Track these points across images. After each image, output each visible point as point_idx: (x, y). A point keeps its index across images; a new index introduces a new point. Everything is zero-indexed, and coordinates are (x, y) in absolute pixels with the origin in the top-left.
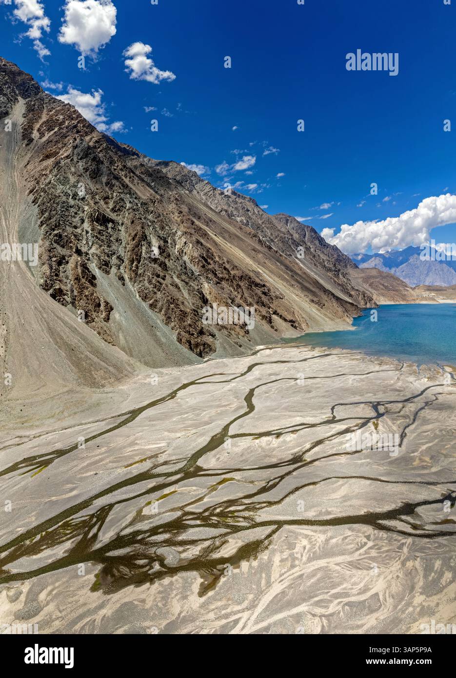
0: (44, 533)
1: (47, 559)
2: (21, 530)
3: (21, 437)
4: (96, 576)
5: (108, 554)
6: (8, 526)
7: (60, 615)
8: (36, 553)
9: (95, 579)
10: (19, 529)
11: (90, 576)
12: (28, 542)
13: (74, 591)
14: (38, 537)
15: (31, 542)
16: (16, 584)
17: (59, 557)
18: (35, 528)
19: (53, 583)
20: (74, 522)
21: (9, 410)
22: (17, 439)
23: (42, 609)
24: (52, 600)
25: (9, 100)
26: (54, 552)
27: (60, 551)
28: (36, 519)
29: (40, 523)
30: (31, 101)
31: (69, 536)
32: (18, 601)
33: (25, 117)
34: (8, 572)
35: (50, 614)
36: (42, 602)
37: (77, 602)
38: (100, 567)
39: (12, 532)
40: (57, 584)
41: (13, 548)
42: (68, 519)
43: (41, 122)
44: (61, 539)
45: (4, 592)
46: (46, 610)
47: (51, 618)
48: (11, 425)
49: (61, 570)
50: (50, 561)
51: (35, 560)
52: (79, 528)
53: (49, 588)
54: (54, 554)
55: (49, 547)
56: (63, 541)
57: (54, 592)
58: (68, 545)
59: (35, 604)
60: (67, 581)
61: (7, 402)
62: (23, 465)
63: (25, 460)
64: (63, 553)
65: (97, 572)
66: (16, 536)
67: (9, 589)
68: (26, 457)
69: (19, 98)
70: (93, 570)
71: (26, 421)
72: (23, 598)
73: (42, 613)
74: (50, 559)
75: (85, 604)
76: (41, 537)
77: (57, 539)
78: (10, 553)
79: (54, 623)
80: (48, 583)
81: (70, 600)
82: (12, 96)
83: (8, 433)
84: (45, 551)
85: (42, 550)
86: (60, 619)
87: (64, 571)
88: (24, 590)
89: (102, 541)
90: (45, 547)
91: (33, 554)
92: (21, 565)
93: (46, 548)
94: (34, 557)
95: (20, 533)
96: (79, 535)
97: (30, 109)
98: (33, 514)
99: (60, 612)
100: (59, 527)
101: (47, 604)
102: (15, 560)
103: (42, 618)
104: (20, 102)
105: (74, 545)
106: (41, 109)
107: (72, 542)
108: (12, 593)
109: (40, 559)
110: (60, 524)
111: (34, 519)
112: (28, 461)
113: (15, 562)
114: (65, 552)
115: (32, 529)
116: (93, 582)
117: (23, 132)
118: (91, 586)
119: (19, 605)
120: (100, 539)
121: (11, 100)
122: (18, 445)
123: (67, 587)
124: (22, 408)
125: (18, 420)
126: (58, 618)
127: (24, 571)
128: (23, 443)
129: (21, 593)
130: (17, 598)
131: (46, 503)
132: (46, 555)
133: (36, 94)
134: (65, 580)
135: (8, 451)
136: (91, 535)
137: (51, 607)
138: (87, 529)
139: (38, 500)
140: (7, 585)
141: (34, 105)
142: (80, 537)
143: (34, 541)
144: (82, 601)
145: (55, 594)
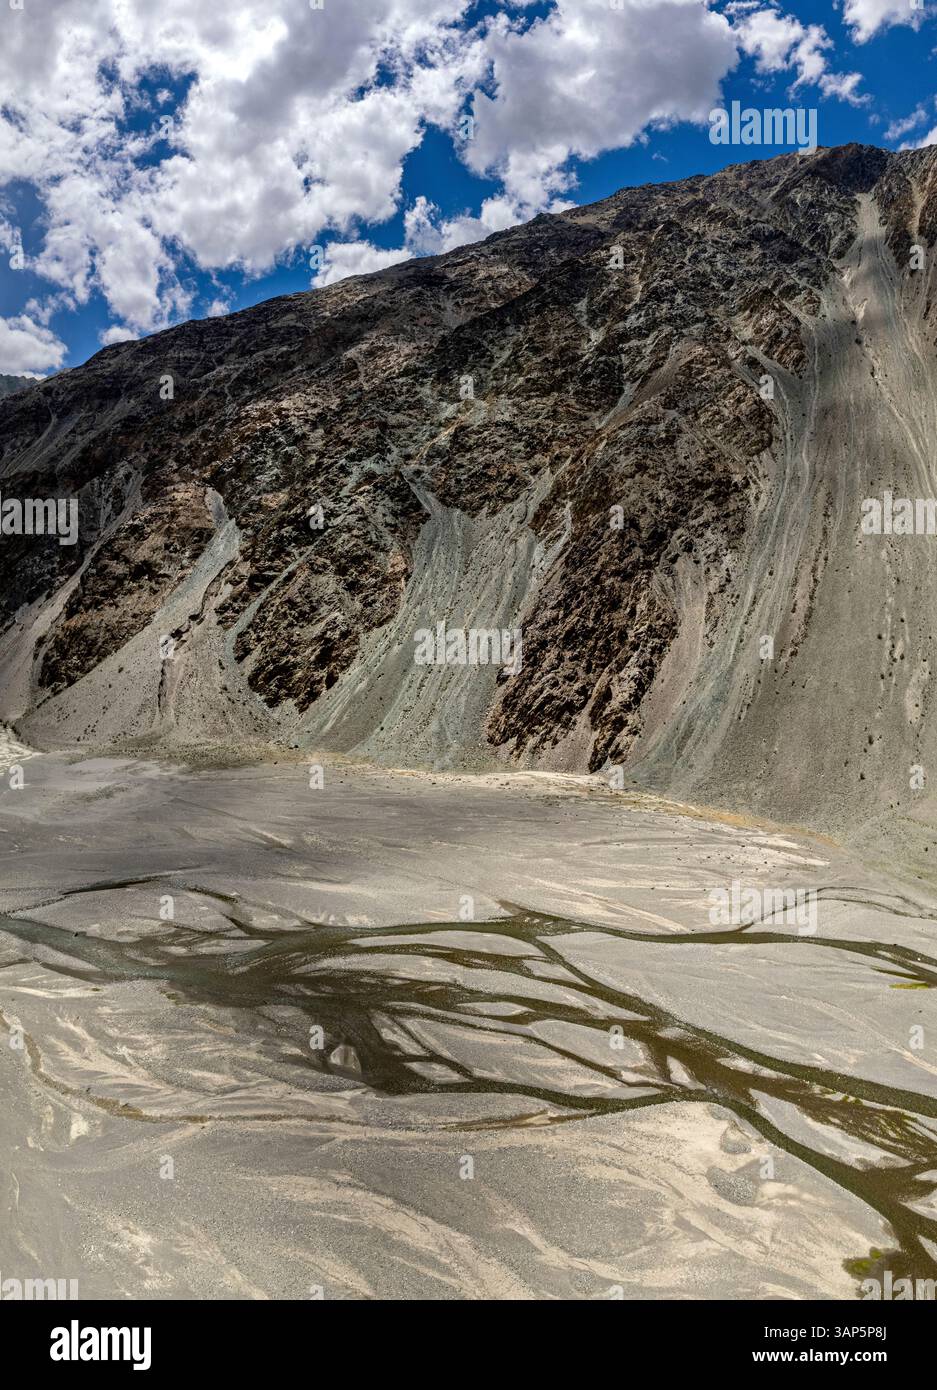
0: (852, 1099)
1: (824, 1142)
2: (820, 1062)
3: (907, 901)
4: (874, 1251)
5: (922, 1240)
6: (802, 1036)
7: (767, 1243)
8: (816, 1118)
9: (867, 1255)
10: (819, 1057)
11: (865, 1240)
12: (817, 1089)
13: (820, 1233)
14: (838, 1097)
15: (823, 1093)
16: (751, 1133)
17: (845, 1159)
18: (844, 1077)
19: (802, 1188)
20: (914, 1127)
21: (904, 838)
22: (898, 900)
23: (752, 1205)
24: (778, 1209)
25: (844, 212)
26: (846, 1144)
27: (856, 1152)
28: (856, 1065)
29: (857, 1076)
30: (881, 187)
31: (887, 1142)
32: (732, 1156)
33: (884, 224)
34: (754, 1103)
35: (756, 1226)
36: (762, 1196)
37: (809, 1254)
38: (891, 1244)
39: (803, 1051)
40: (806, 1196)
41: (788, 1077)
42: (907, 1113)
43: (917, 212)
44: (871, 1135)
45: (724, 1125)
46: (757, 1213)
47: (752, 1230)
48: (898, 870)
49: (830, 1182)
50: (827, 1151)
51: (807, 1125)
52: (914, 1145)
53: (791, 1189)
54: (842, 1147)
55: (842, 1128)
56: (872, 1142)
57: (792, 1203)
58: (875, 1156)
59: (750, 1187)
60: (825, 1209)
61: (905, 822)
62: (888, 955)
63: (894, 948)
64: (858, 1160)
65: (880, 1247)
66: (806, 1063)
67: (735, 1126)
68: (899, 943)
69: (859, 197)
70: (877, 1238)
71: (928, 876)
72: (742, 1160)
73: (746, 1210)
74: (830, 1147)
75: (815, 1271)
76: (844, 1101)
77: (865, 1128)
78: (778, 1080)
79: (749, 1243)
80: (796, 1179)
81: (803, 1240)
82: (844, 202)
83: (885, 881)
84: (832, 1128)
85: (829, 1123)
86: (762, 1249)
87: (832, 1188)
88: (753, 1151)
89: (932, 1206)
90: (837, 1121)
91: (810, 1115)
92: (778, 1113)
93: (837, 1126)
94: (809, 1121)
95: (817, 1064)
96: (905, 1157)
97: (887, 202)
98: (857, 1051)
99: (773, 1239)
100: (883, 1111)
101: (767, 1207)
102: (778, 1096)
103: (741, 1217)
104: (863, 202)
105: (883, 1165)
106: (906, 189)
107: (885, 1158)
108: (734, 1136)
109: (815, 1133)
110: (889, 1108)
111: (852, 1060)
112: (902, 954)
113: (774, 1099)
114: (861, 1161)
115: (839, 1075)
116: (860, 1256)
117: (895, 254)
118: (851, 1256)
119: (728, 1164)
120: (933, 1201)
121: (847, 209)
122: (896, 913)
123: (817, 1216)
124: (930, 846)
125: (914, 867)
126: (760, 1243)
127: (776, 1126)
128: (905, 915)
129: (746, 1151)
130: (734, 1152)
131: (890, 1052)
132: (830, 1136)
133: (883, 168)
134: (823, 1202)
135: (873, 912)
136: (923, 1177)
137: (767, 1218)
138: (925, 1160)
139: (880, 1037)
140: (737, 1119)
141: (890, 190)
142: (904, 1163)
143: (828, 1096)
144: (815, 1261)
145: (791, 1207)
